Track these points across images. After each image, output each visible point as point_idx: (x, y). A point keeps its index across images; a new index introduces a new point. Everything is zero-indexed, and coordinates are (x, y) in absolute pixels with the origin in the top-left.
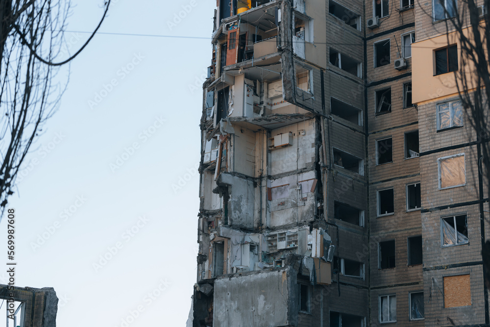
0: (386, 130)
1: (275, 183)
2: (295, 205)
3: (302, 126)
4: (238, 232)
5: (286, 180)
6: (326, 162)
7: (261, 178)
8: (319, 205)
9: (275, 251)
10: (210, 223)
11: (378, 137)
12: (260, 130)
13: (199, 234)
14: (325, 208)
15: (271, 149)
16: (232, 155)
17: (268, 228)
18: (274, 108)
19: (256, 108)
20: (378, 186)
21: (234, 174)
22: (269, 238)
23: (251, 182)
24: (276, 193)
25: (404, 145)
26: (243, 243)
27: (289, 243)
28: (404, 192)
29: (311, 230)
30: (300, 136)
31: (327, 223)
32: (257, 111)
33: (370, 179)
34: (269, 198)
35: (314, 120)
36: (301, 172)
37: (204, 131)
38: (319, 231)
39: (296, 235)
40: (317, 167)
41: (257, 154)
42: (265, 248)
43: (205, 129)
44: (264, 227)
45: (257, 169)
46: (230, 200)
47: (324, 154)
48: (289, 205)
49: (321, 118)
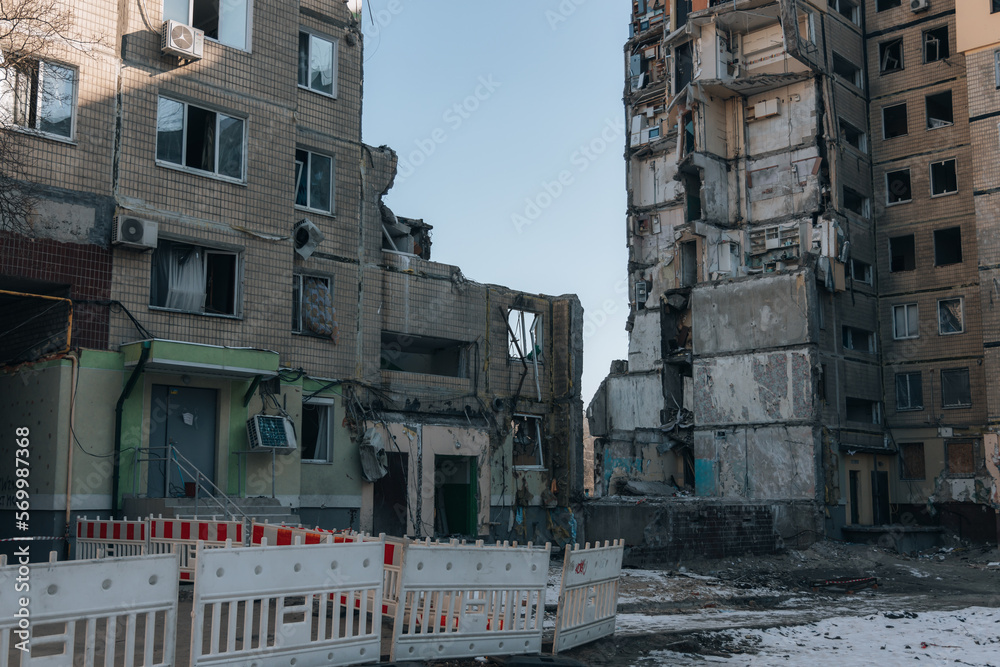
0: (897, 93)
1: (755, 166)
2: (789, 192)
3: (793, 90)
4: (713, 228)
5: (773, 161)
6: (833, 135)
7: (737, 159)
8: (824, 191)
9: (761, 252)
10: (641, 222)
11: (886, 103)
12: (732, 97)
13: (628, 237)
14: (833, 194)
15: (749, 121)
16: (702, 129)
17: (749, 223)
18: (750, 67)
19: (730, 67)
20: (887, 167)
21: (706, 154)
22: (753, 236)
23: (723, 165)
24: (758, 178)
25: (925, 112)
26: (721, 243)
27: (783, 240)
28: (926, 173)
29: (815, 223)
30: (793, 103)
31: (838, 214)
32: (730, 71)
33: (874, 158)
34: (749, 185)
35: (813, 81)
36: (797, 148)
37: (629, 107)
38: (832, 224)
39: (793, 230)
40: (820, 141)
41: (730, 128)
42: (746, 247)
43: (630, 104)
44: (744, 221)
45: (731, 148)
46: (702, 188)
47: (830, 125)
48: (780, 191)
49: (824, 77)
